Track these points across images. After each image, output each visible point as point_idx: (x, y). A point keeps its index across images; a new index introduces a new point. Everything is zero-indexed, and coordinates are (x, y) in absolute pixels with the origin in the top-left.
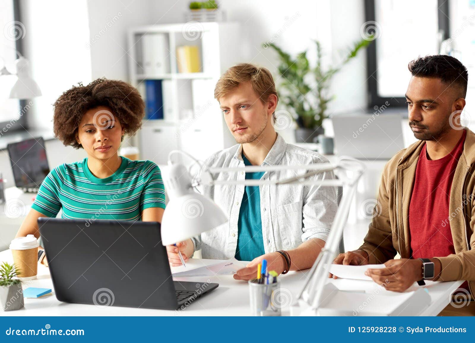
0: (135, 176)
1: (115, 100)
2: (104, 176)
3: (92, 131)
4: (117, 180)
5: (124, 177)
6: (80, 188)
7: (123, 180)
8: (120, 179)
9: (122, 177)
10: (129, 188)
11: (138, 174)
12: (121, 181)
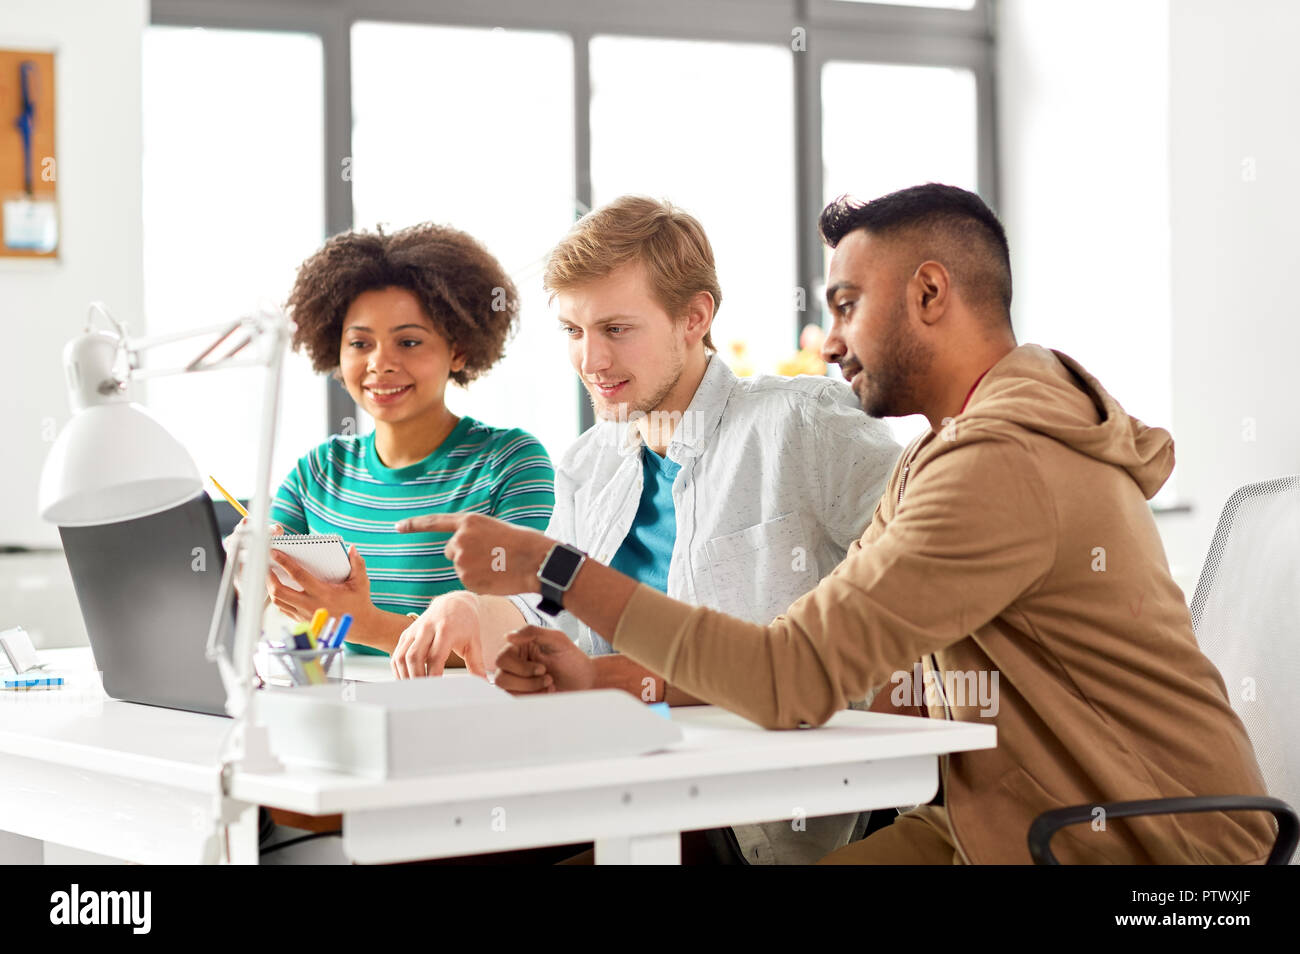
0: (473, 466)
1: (428, 276)
2: (403, 464)
3: (363, 345)
4: (429, 473)
5: (449, 468)
6: (347, 494)
7: (445, 474)
8: (438, 470)
9: (445, 466)
10: (454, 494)
11: (482, 459)
12: (439, 477)
